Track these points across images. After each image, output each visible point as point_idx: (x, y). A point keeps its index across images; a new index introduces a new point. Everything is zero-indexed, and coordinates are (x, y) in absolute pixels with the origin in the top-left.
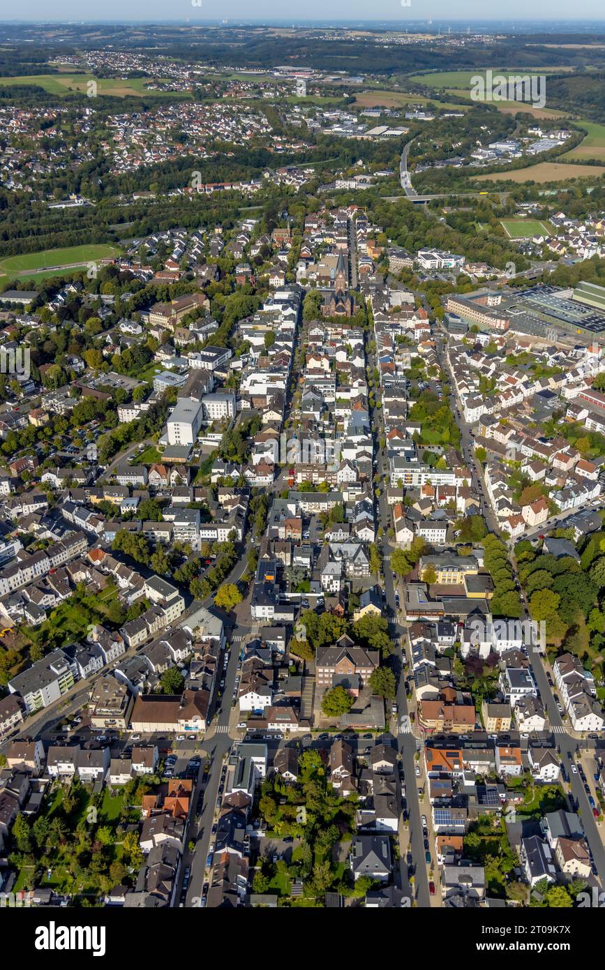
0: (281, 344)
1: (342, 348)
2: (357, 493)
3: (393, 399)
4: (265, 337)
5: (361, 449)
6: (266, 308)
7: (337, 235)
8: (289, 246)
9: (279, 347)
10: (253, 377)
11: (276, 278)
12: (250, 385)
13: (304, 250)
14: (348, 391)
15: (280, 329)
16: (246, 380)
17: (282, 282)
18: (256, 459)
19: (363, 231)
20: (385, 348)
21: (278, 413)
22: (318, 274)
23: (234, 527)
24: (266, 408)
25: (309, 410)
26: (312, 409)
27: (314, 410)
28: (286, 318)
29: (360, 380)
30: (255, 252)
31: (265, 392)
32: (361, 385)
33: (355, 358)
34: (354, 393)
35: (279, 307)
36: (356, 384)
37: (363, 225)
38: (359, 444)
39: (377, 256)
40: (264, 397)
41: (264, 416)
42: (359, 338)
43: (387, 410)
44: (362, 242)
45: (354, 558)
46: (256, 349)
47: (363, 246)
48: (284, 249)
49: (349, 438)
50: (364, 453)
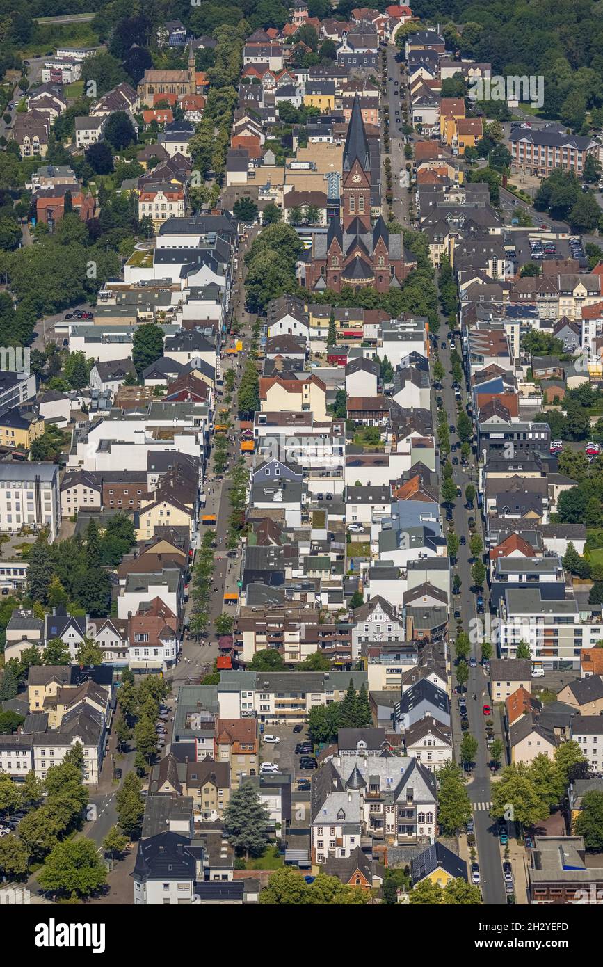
0: (180, 357)
1: (365, 365)
2: (405, 668)
3: (511, 475)
4: (137, 341)
5: (417, 578)
6: (133, 275)
7: (344, 87)
8: (194, 116)
9: (174, 366)
10: (107, 430)
11: (160, 199)
12: (100, 449)
13: (244, 127)
14: (383, 462)
15: (178, 322)
16: (85, 440)
17: (177, 209)
18: (128, 603)
19: (427, 76)
20: (489, 361)
21: (183, 509)
22: (288, 189)
23: (77, 740)
24: (148, 496)
25: (270, 499)
26: (278, 496)
27: (284, 501)
28: (195, 293)
29: (415, 434)
30: (86, 137)
31: (142, 466)
32: (417, 444)
33: (403, 386)
34: (399, 466)
35: (172, 271)
36: (404, 446)
37: (431, 61)
38: (411, 566)
39: (470, 141)
40: (139, 478)
41: (143, 518)
42: (416, 337)
43: (492, 502)
44: (426, 101)
45: (397, 792)
46: (111, 370)
47: (429, 115)
48: (180, 127)
49: (386, 556)
50: (426, 589)
